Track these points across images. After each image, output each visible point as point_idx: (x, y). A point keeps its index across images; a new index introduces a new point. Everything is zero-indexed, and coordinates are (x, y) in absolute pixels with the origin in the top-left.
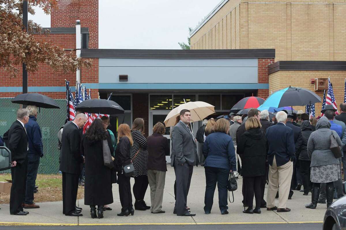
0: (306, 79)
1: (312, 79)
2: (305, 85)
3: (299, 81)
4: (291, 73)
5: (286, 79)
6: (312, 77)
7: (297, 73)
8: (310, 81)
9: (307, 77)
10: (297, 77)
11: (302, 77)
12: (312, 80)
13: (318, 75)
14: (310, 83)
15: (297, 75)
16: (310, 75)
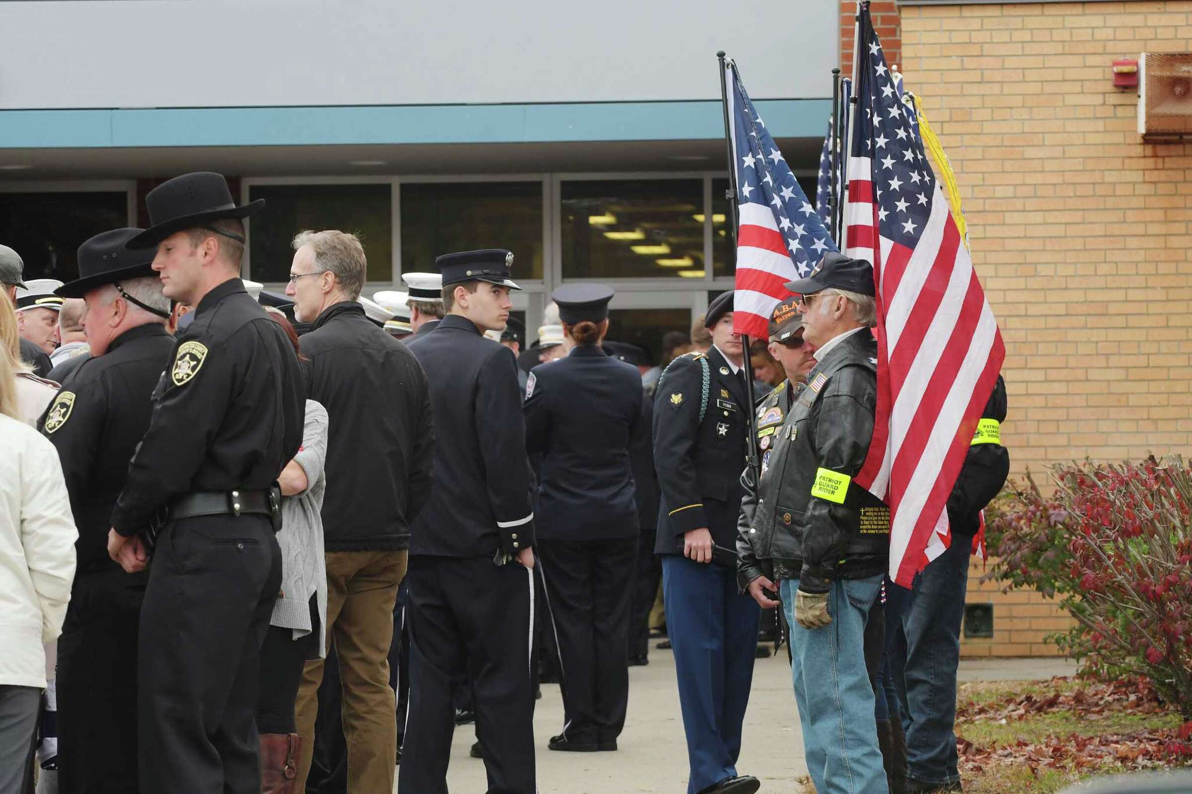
0: (1076, 61)
1: (1121, 59)
2: (1071, 100)
3: (1032, 75)
4: (975, 24)
5: (944, 64)
6: (1122, 47)
7: (1017, 22)
8: (1110, 75)
9: (1090, 48)
10: (1017, 49)
11: (1047, 49)
12: (1116, 64)
13: (1161, 34)
14: (1109, 86)
15: (1017, 36)
16: (1108, 33)
